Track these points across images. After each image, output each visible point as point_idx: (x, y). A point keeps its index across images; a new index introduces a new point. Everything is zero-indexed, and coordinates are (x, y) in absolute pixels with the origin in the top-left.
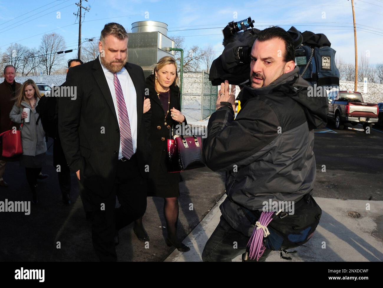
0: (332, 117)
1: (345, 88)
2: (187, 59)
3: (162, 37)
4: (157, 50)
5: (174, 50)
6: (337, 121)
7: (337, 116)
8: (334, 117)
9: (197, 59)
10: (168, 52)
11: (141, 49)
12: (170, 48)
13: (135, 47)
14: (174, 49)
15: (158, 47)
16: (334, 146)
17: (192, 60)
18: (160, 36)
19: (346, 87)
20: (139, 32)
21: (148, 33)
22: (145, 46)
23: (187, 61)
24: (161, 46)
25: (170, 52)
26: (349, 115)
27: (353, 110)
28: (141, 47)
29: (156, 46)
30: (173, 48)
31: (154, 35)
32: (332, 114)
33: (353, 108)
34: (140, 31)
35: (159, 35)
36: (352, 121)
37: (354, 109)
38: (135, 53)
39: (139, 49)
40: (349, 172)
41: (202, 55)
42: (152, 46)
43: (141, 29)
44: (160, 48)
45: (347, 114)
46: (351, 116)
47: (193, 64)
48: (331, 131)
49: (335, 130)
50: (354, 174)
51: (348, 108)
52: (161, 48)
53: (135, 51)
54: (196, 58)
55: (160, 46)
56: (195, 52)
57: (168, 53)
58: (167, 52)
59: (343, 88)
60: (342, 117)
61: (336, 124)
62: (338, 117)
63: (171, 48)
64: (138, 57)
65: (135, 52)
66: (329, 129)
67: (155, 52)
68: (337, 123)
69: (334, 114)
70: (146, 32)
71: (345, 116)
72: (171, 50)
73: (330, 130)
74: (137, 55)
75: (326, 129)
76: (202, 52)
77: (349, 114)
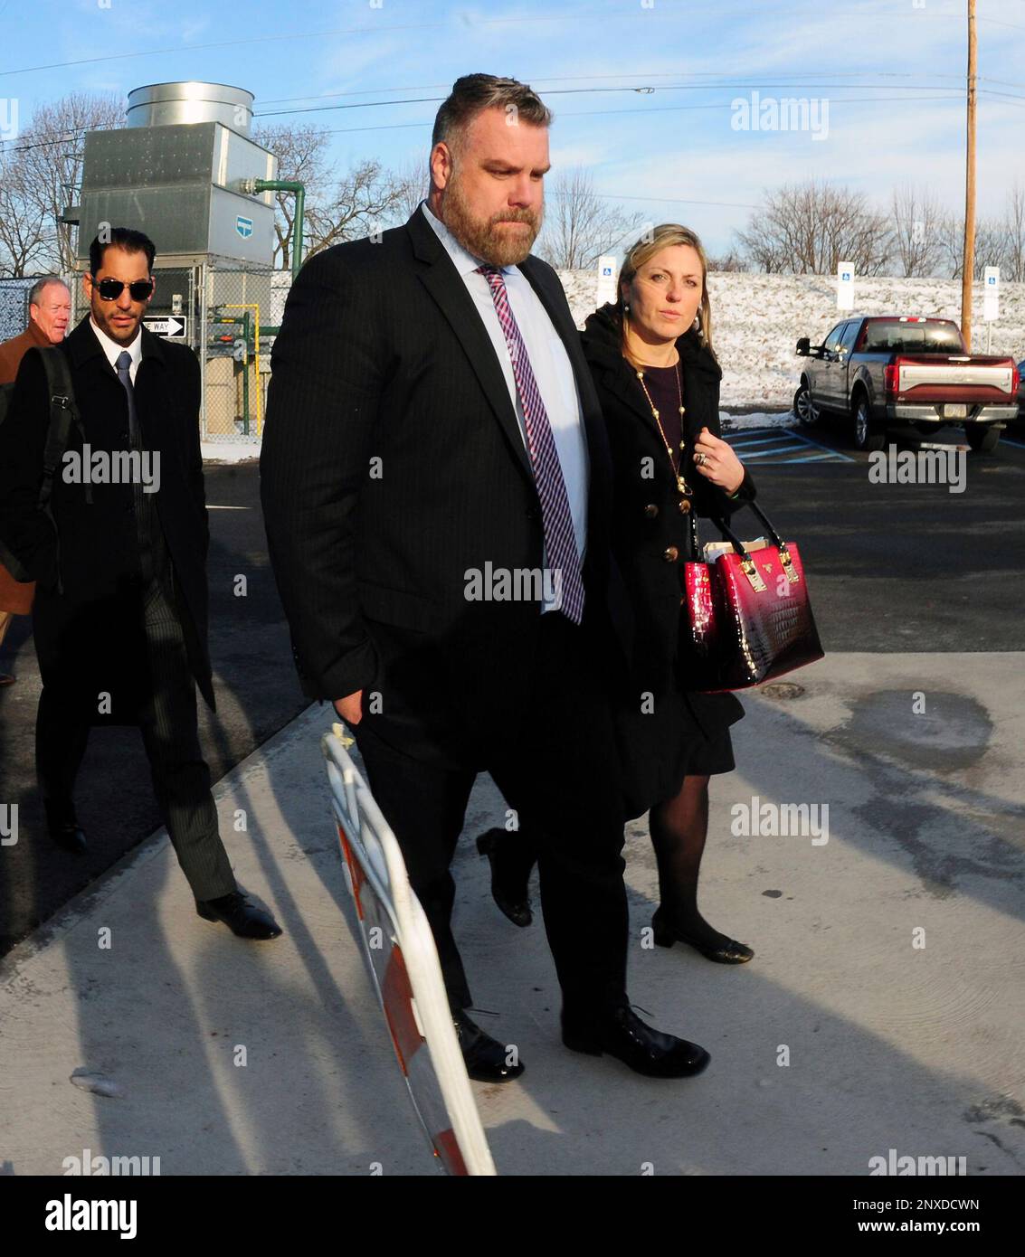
0: (845, 407)
1: (931, 304)
2: (335, 212)
3: (229, 142)
4: (209, 191)
5: (271, 189)
6: (861, 423)
7: (860, 404)
8: (850, 408)
9: (375, 214)
10: (251, 195)
11: (157, 189)
12: (258, 181)
13: (135, 182)
14: (269, 184)
15: (213, 180)
16: (814, 505)
17: (354, 215)
18: (224, 138)
19: (933, 301)
20: (152, 124)
21: (181, 129)
22: (170, 178)
23: (336, 222)
24: (224, 176)
25: (256, 198)
26: (899, 399)
27: (916, 380)
28: (154, 180)
29: (208, 175)
30: (269, 178)
31: (203, 136)
32: (844, 396)
33: (912, 374)
34: (156, 121)
35: (221, 134)
36: (913, 420)
37: (919, 378)
38: (133, 205)
39: (147, 189)
40: (827, 578)
41: (394, 196)
42: (196, 178)
43: (158, 114)
44: (222, 181)
45: (891, 395)
46: (906, 403)
47: (357, 230)
48: (831, 458)
49: (853, 453)
50: (843, 582)
51: (892, 376)
52: (223, 184)
53: (133, 196)
54: (371, 209)
55: (221, 176)
56: (368, 186)
57: (251, 200)
58: (245, 195)
59: (922, 306)
60: (876, 406)
61: (858, 432)
62: (862, 406)
63: (262, 181)
64: (143, 219)
65: (133, 201)
66: (829, 451)
67: (203, 197)
68: (859, 427)
69: (850, 398)
70: (173, 124)
71: (884, 403)
72: (260, 190)
73: (832, 454)
74: (140, 211)
75: (820, 450)
76: (392, 186)
77: (899, 394)
